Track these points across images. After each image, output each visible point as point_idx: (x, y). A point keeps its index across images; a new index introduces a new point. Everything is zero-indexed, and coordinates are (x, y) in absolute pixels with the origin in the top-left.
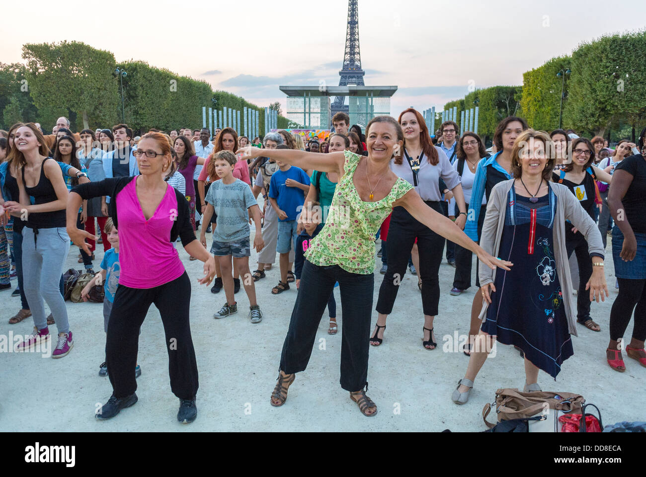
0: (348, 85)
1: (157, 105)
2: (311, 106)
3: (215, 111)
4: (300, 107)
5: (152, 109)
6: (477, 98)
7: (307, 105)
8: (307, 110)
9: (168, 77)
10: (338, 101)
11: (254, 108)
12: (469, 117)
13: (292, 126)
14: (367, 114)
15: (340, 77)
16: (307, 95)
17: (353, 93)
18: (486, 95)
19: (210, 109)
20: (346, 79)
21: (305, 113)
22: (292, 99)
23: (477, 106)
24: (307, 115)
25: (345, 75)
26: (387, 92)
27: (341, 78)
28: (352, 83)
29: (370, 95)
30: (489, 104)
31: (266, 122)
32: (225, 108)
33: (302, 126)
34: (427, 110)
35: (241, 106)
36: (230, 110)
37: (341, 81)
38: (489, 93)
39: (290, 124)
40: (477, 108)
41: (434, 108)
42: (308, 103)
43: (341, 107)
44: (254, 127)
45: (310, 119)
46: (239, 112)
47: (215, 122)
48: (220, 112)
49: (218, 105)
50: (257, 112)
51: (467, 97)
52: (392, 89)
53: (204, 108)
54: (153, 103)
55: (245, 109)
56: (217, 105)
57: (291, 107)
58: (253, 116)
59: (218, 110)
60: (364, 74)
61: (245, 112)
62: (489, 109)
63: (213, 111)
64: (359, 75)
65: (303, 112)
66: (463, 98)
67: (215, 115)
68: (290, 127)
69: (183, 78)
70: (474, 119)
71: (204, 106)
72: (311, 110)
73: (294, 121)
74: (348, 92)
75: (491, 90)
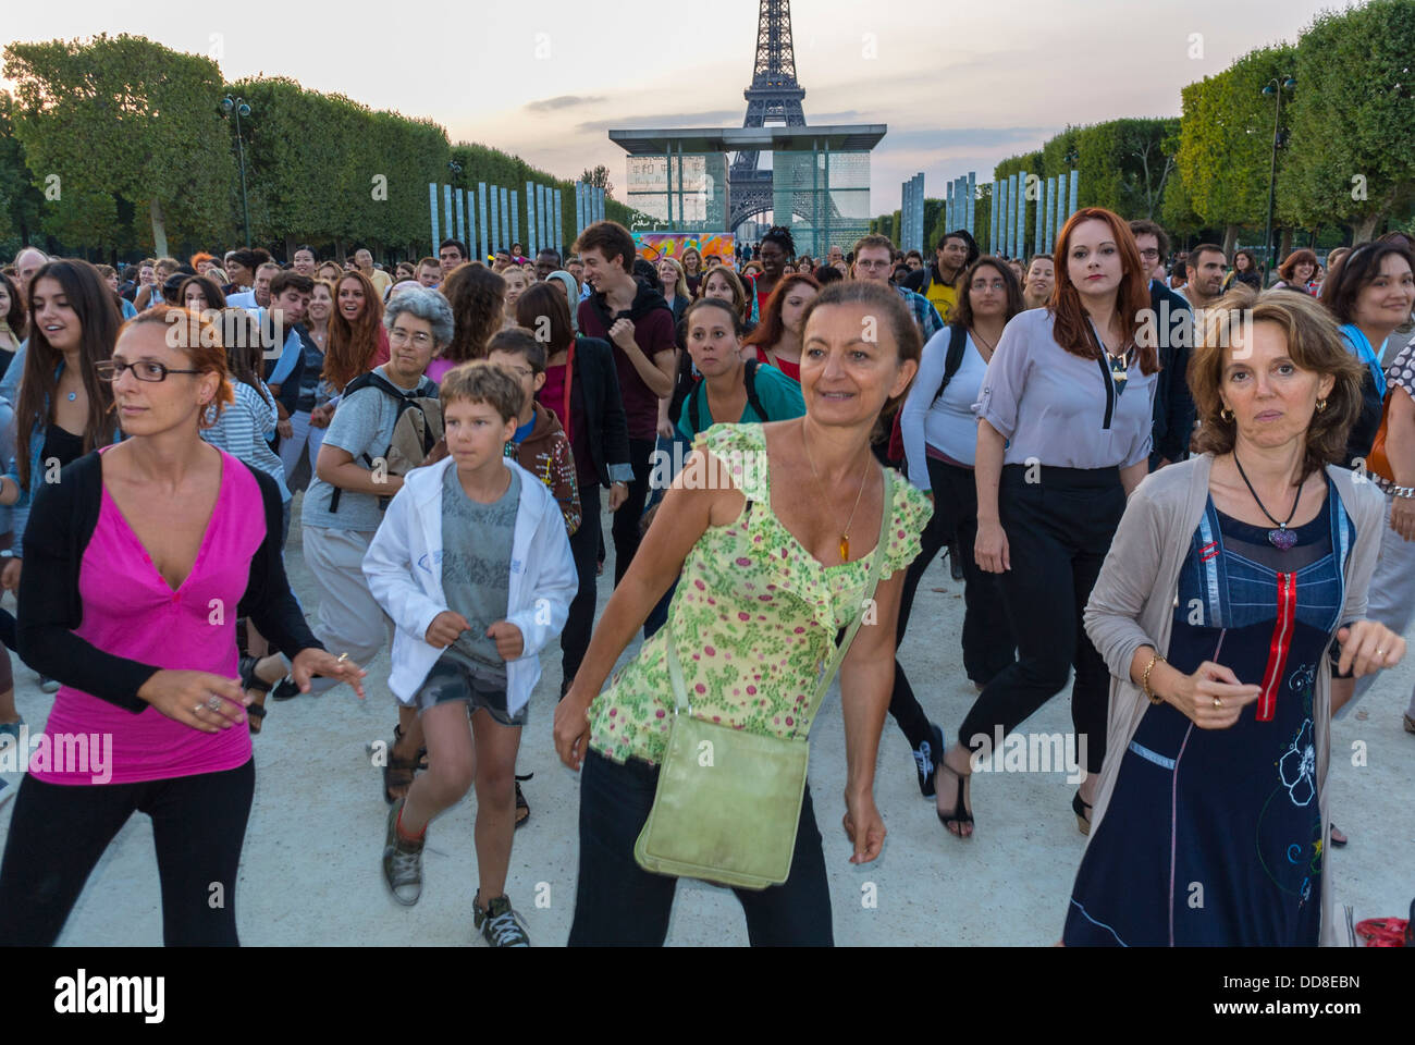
0: (767, 125)
1: (323, 181)
2: (685, 176)
3: (459, 192)
4: (658, 180)
5: (312, 190)
6: (1073, 147)
7: (675, 174)
8: (675, 187)
9: (346, 113)
10: (742, 160)
11: (549, 182)
12: (1056, 193)
13: (641, 223)
14: (815, 191)
15: (747, 102)
16: (674, 151)
17: (781, 143)
18: (1094, 141)
19: (448, 188)
20: (760, 108)
21: (670, 193)
22: (640, 162)
23: (1074, 167)
24: (675, 198)
25: (757, 99)
26: (863, 140)
27: (750, 107)
28: (775, 117)
29: (821, 148)
30: (1100, 163)
31: (579, 215)
32: (482, 186)
33: (663, 223)
34: (957, 181)
35: (518, 179)
36: (494, 188)
37: (748, 112)
38: (1102, 137)
39: (636, 221)
40: (1074, 174)
41: (972, 175)
42: (677, 168)
43: (750, 174)
44: (550, 228)
45: (681, 208)
46: (514, 194)
47: (460, 217)
48: (471, 195)
49: (465, 177)
50: (557, 192)
51: (1048, 147)
52: (874, 131)
53: (433, 187)
54: (312, 176)
55: (529, 186)
56: (461, 178)
57: (637, 181)
58: (549, 203)
59: (465, 188)
60: (802, 94)
61: (530, 194)
62: (1102, 175)
63: (453, 191)
64: (792, 98)
65: (666, 190)
66: (1039, 148)
67: (459, 200)
68: (636, 227)
69: (380, 114)
70: (1067, 198)
71: (431, 181)
72: (685, 186)
73: (643, 211)
74: (770, 140)
75: (1106, 130)
